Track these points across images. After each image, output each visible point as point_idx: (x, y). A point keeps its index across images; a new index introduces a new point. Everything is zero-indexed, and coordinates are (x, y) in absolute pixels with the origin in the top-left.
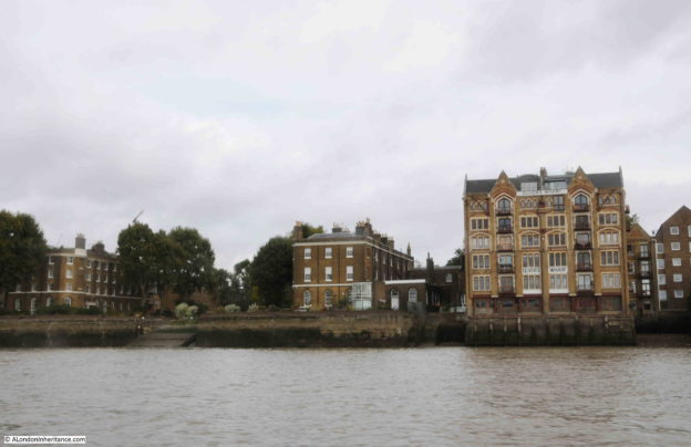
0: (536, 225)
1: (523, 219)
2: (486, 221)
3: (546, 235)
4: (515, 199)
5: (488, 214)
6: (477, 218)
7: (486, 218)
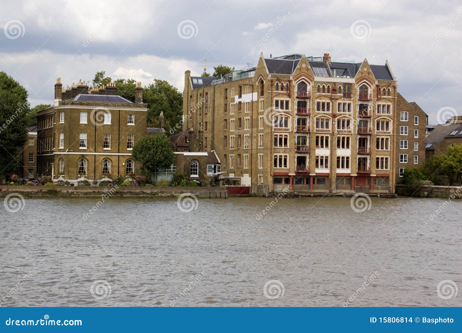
0: (328, 109)
1: (318, 103)
2: (287, 102)
3: (336, 119)
4: (312, 84)
5: (289, 96)
6: (280, 99)
7: (288, 99)
